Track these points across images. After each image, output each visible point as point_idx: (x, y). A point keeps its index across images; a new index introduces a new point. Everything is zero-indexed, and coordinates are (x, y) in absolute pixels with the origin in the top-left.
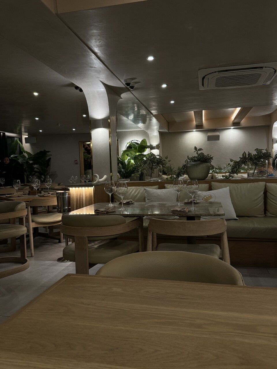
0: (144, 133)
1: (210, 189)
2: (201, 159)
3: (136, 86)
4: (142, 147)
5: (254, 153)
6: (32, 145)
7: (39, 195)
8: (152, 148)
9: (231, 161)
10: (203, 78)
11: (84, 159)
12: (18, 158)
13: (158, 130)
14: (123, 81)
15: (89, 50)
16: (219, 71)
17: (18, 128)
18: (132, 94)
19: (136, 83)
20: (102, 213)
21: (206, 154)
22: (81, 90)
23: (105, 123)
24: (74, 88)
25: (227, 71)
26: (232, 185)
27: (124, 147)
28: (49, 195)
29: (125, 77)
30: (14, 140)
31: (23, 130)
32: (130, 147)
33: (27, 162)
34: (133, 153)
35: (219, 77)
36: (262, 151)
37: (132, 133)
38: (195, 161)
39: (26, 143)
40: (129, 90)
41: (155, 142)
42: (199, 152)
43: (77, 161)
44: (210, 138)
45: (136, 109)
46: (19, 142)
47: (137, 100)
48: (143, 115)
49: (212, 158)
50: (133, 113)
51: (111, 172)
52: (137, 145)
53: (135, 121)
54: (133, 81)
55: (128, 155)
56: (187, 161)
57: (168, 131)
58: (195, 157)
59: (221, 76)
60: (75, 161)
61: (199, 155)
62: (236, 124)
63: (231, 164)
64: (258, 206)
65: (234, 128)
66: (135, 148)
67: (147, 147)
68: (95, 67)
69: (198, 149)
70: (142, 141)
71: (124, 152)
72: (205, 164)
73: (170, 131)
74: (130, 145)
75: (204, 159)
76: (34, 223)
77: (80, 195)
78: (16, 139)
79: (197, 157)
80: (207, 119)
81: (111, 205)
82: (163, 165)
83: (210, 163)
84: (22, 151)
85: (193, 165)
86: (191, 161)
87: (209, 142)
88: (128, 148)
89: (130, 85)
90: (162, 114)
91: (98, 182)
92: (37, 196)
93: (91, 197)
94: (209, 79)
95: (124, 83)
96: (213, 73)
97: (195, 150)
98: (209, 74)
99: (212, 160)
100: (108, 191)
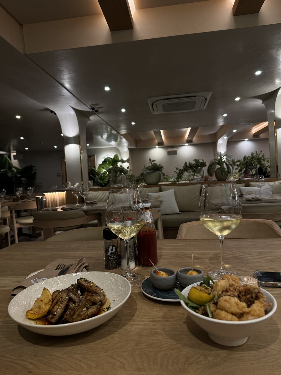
0: (116, 150)
1: (160, 191)
2: (154, 169)
3: (100, 110)
4: (115, 161)
5: (194, 162)
6: (20, 161)
7: (21, 201)
8: (123, 161)
9: (177, 169)
10: (152, 105)
12: (8, 172)
13: (127, 146)
14: (89, 106)
15: (56, 82)
16: (164, 99)
17: (7, 147)
18: (98, 117)
19: (100, 108)
20: (67, 210)
21: (158, 164)
22: (55, 114)
23: (76, 140)
24: (49, 112)
26: (176, 187)
27: (100, 161)
28: (30, 201)
29: (90, 103)
30: (4, 157)
31: (12, 148)
32: (105, 162)
33: (16, 176)
34: (107, 166)
35: (164, 103)
36: (200, 161)
38: (150, 170)
39: (15, 159)
40: (95, 114)
41: (125, 157)
42: (153, 163)
43: (59, 174)
44: (169, 153)
45: (109, 129)
46: (8, 158)
47: (104, 122)
48: (114, 135)
49: (162, 167)
52: (110, 160)
53: (109, 139)
54: (97, 106)
55: (103, 168)
56: (144, 170)
57: (136, 147)
58: (150, 167)
59: (166, 103)
60: (58, 174)
61: (153, 165)
62: (189, 142)
63: (176, 172)
64: (196, 203)
65: (188, 145)
66: (109, 162)
67: (118, 161)
68: (63, 95)
69: (152, 160)
70: (115, 156)
71: (101, 165)
72: (157, 172)
73: (138, 148)
74: (105, 159)
75: (157, 168)
76: (18, 224)
77: (54, 199)
78: (5, 156)
79: (151, 167)
80: (166, 138)
81: (78, 204)
82: (124, 173)
83: (162, 171)
84: (11, 166)
85: (149, 173)
86: (147, 170)
87: (168, 156)
88: (103, 162)
89: (95, 110)
90: (129, 134)
91: (70, 188)
92: (20, 202)
93: (64, 200)
94: (157, 105)
95: (90, 108)
96: (159, 100)
97: (149, 161)
98: (156, 101)
99: (163, 169)
100: (75, 194)
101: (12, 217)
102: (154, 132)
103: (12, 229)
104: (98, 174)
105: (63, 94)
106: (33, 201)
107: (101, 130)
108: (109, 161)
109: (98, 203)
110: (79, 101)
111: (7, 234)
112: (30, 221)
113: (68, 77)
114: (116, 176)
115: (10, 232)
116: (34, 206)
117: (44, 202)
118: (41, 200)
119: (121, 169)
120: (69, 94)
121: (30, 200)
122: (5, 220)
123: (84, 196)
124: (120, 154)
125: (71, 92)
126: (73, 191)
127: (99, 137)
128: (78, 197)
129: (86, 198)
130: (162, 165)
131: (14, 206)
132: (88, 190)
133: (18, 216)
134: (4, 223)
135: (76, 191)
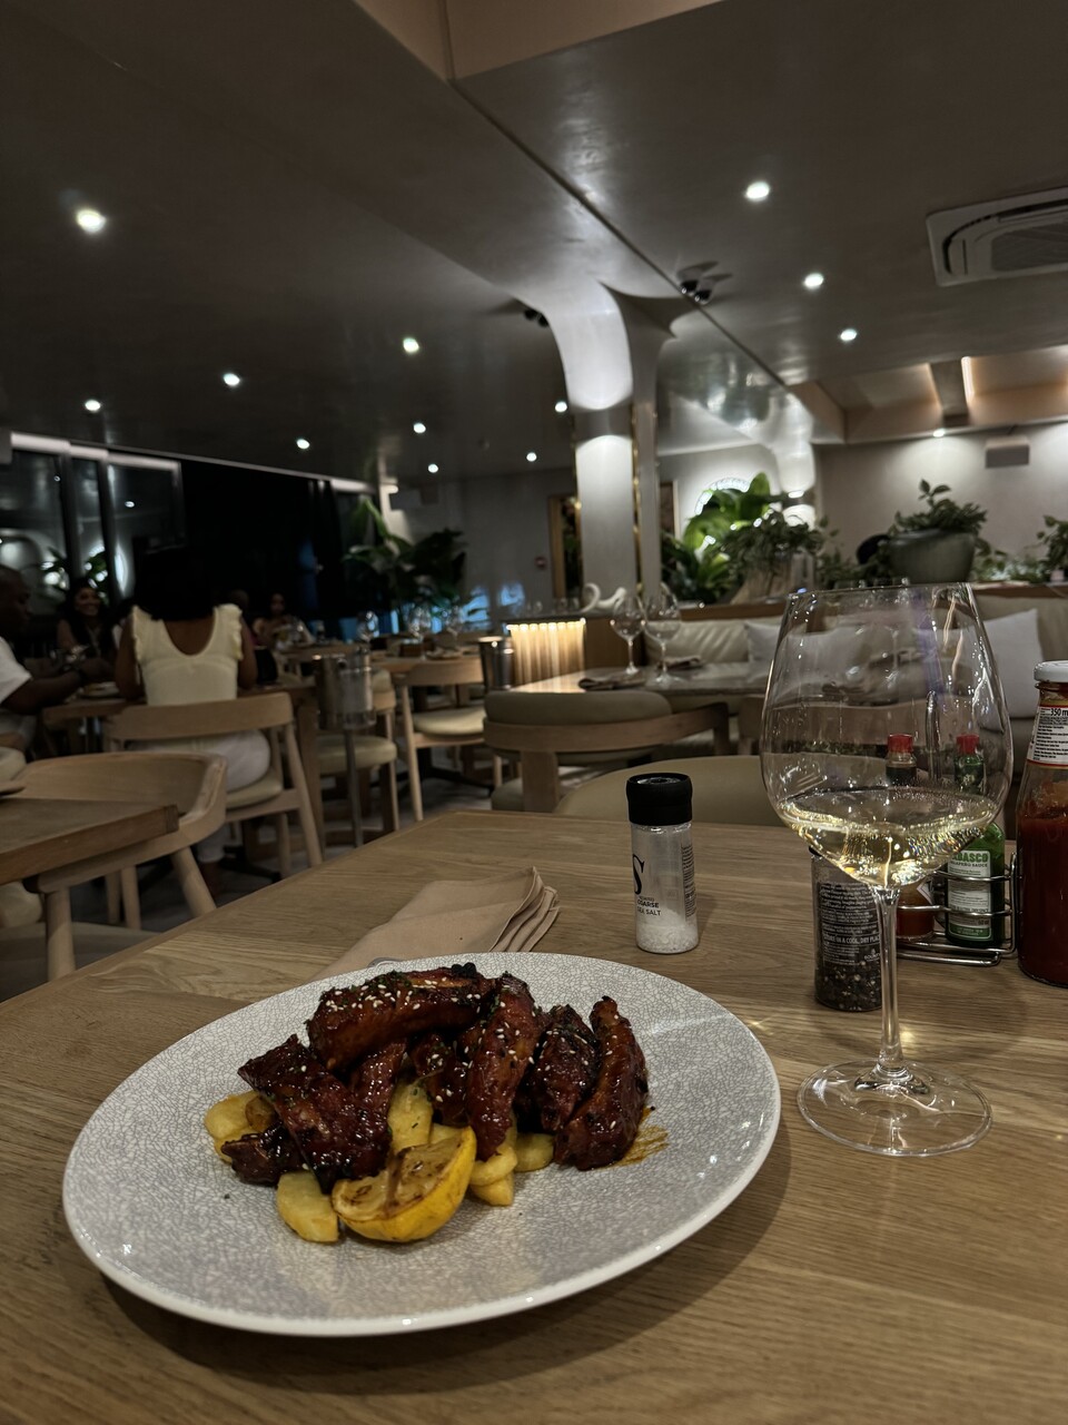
0: (762, 454)
2: (944, 523)
3: (717, 289)
4: (753, 501)
6: (411, 514)
8: (787, 502)
9: (1050, 522)
10: (947, 243)
11: (566, 554)
12: (371, 555)
13: (810, 436)
14: (673, 277)
15: (558, 187)
16: (1001, 215)
17: (368, 464)
18: (706, 320)
19: (717, 278)
20: (601, 687)
21: (961, 504)
22: (543, 322)
23: (621, 419)
24: (521, 317)
25: (1028, 209)
26: (1047, 603)
27: (691, 503)
28: (454, 654)
29: (680, 264)
30: (358, 501)
31: (382, 468)
32: (712, 506)
33: (398, 570)
34: (722, 522)
35: (1000, 233)
37: (717, 456)
38: (922, 528)
39: (393, 507)
40: (696, 306)
41: (799, 482)
42: (938, 498)
43: (542, 559)
44: (994, 460)
45: (733, 369)
46: (371, 507)
48: (754, 389)
49: (981, 517)
50: (724, 383)
51: (639, 579)
52: (735, 497)
53: (731, 412)
54: (705, 274)
55: (705, 532)
56: (897, 531)
57: (846, 435)
58: (922, 515)
59: (1011, 230)
60: (538, 559)
61: (936, 507)
63: (1047, 534)
66: (730, 507)
67: (769, 498)
68: (580, 241)
69: (933, 486)
70: (755, 481)
71: (695, 521)
72: (957, 536)
73: (853, 441)
74: (713, 497)
75: (955, 520)
76: (419, 736)
77: (543, 650)
78: (362, 498)
79: (928, 516)
80: (985, 392)
81: (632, 670)
83: (976, 533)
84: (381, 533)
85: (918, 543)
86: (909, 529)
87: (992, 471)
88: (705, 507)
89: (699, 288)
90: (819, 383)
91: (596, 608)
92: (423, 658)
93: (576, 652)
94: (967, 245)
95: (678, 283)
96: (979, 221)
97: (921, 493)
98: (967, 226)
99: (981, 523)
100: (623, 628)
101: (398, 711)
102: (934, 368)
103: (402, 754)
104: (687, 557)
105: (579, 236)
106: (468, 656)
108: (731, 503)
109: (711, 666)
110: (634, 256)
111: (385, 768)
112: (470, 723)
113: (604, 158)
115: (395, 762)
116: (474, 673)
117: (508, 660)
118: (497, 652)
119: (795, 532)
120: (602, 232)
121: (456, 651)
122: (381, 719)
123: (658, 635)
124: (777, 472)
125: (611, 222)
126: (616, 619)
127: (693, 406)
128: (634, 641)
129: (667, 646)
130: (977, 507)
131: (407, 673)
132: (674, 616)
133: (419, 708)
134: (379, 731)
135: (625, 618)
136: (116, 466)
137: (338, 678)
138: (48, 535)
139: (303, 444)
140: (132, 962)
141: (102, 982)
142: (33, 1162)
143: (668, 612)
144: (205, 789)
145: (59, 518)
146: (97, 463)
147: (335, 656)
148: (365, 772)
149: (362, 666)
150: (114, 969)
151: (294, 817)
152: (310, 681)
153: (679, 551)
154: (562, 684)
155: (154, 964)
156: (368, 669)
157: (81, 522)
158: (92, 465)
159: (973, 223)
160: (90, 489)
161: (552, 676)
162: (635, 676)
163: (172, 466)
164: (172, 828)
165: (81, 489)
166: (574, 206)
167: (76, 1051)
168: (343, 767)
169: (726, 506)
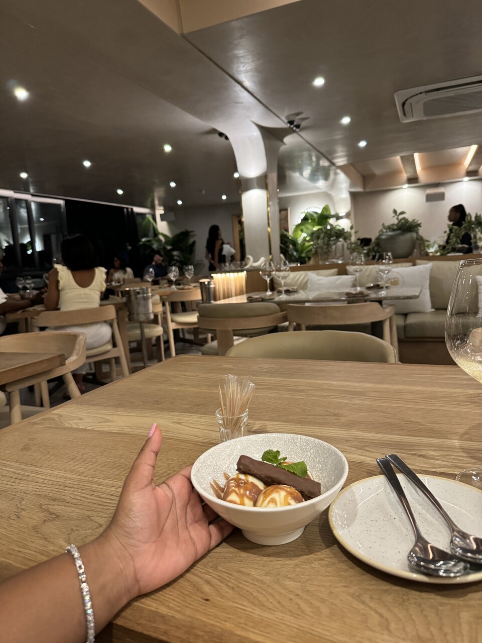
0: (327, 196)
2: (403, 228)
3: (303, 124)
4: (323, 218)
6: (170, 224)
7: (177, 288)
8: (338, 218)
10: (404, 104)
12: (152, 242)
13: (348, 188)
14: (284, 119)
15: (231, 80)
16: (427, 92)
17: (149, 199)
18: (299, 137)
19: (303, 119)
21: (410, 220)
22: (227, 138)
23: (262, 182)
24: (217, 136)
25: (438, 89)
27: (296, 218)
28: (190, 287)
29: (286, 113)
30: (146, 217)
31: (156, 202)
32: (305, 219)
33: (165, 248)
34: (310, 227)
35: (426, 100)
37: (307, 196)
38: (394, 230)
39: (162, 221)
40: (295, 131)
41: (343, 209)
42: (401, 217)
44: (429, 198)
45: (314, 159)
46: (152, 221)
48: (324, 168)
49: (419, 225)
50: (310, 165)
51: (270, 253)
52: (315, 215)
53: (313, 177)
54: (298, 117)
55: (302, 231)
56: (382, 232)
57: (364, 187)
58: (394, 224)
59: (431, 98)
61: (400, 221)
62: (471, 173)
65: (470, 180)
66: (313, 220)
67: (330, 216)
68: (242, 103)
69: (398, 212)
70: (324, 208)
71: (298, 226)
72: (408, 234)
73: (367, 190)
74: (306, 215)
75: (408, 227)
76: (174, 324)
77: (228, 284)
78: (148, 216)
79: (396, 225)
80: (425, 168)
81: (269, 293)
82: (345, 239)
83: (417, 232)
84: (157, 232)
85: (392, 237)
86: (388, 231)
87: (429, 203)
88: (302, 220)
89: (295, 124)
90: (352, 164)
91: (251, 266)
93: (242, 286)
94: (413, 104)
95: (286, 121)
96: (417, 94)
97: (394, 215)
98: (412, 97)
99: (419, 228)
100: (265, 275)
101: (164, 313)
102: (402, 158)
103: (166, 331)
104: (294, 243)
105: (241, 101)
106: (195, 288)
107: (300, 162)
108: (313, 218)
109: (301, 291)
110: (266, 110)
111: (158, 338)
112: (193, 318)
113: (251, 67)
114: (328, 245)
115: (163, 335)
116: (197, 295)
117: (212, 290)
118: (207, 286)
119: (338, 232)
120: (251, 99)
121: (190, 285)
122: (156, 316)
123: (281, 278)
124: (334, 205)
125: (255, 95)
126: (262, 271)
127: (296, 175)
128: (270, 281)
129: (284, 282)
130: (417, 221)
131: (167, 296)
132: (287, 270)
133: (173, 311)
134: (155, 321)
135: (266, 271)
136: (35, 202)
137: (136, 298)
138: (5, 234)
139: (120, 192)
140: (47, 416)
141: (35, 423)
142: (10, 487)
143: (284, 268)
144: (77, 347)
145: (9, 226)
146: (26, 201)
147: (135, 288)
148: (150, 339)
149: (147, 293)
150: (39, 419)
151: (117, 360)
152: (124, 299)
153: (291, 240)
154: (236, 300)
155: (56, 417)
156: (150, 294)
157: (19, 227)
158: (24, 202)
159: (414, 96)
160: (23, 212)
161: (232, 297)
162: (270, 295)
163: (61, 202)
164: (62, 364)
165: (19, 212)
166: (238, 88)
167: (25, 448)
168: (139, 338)
169: (311, 219)
